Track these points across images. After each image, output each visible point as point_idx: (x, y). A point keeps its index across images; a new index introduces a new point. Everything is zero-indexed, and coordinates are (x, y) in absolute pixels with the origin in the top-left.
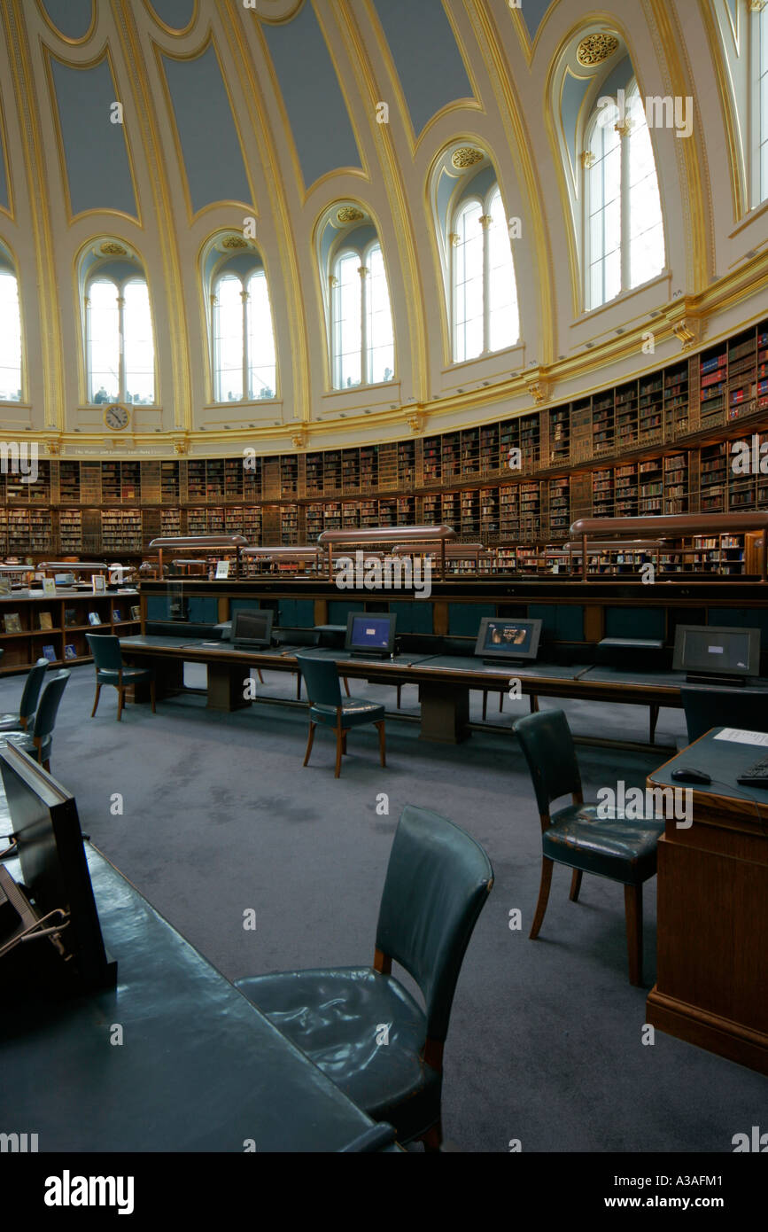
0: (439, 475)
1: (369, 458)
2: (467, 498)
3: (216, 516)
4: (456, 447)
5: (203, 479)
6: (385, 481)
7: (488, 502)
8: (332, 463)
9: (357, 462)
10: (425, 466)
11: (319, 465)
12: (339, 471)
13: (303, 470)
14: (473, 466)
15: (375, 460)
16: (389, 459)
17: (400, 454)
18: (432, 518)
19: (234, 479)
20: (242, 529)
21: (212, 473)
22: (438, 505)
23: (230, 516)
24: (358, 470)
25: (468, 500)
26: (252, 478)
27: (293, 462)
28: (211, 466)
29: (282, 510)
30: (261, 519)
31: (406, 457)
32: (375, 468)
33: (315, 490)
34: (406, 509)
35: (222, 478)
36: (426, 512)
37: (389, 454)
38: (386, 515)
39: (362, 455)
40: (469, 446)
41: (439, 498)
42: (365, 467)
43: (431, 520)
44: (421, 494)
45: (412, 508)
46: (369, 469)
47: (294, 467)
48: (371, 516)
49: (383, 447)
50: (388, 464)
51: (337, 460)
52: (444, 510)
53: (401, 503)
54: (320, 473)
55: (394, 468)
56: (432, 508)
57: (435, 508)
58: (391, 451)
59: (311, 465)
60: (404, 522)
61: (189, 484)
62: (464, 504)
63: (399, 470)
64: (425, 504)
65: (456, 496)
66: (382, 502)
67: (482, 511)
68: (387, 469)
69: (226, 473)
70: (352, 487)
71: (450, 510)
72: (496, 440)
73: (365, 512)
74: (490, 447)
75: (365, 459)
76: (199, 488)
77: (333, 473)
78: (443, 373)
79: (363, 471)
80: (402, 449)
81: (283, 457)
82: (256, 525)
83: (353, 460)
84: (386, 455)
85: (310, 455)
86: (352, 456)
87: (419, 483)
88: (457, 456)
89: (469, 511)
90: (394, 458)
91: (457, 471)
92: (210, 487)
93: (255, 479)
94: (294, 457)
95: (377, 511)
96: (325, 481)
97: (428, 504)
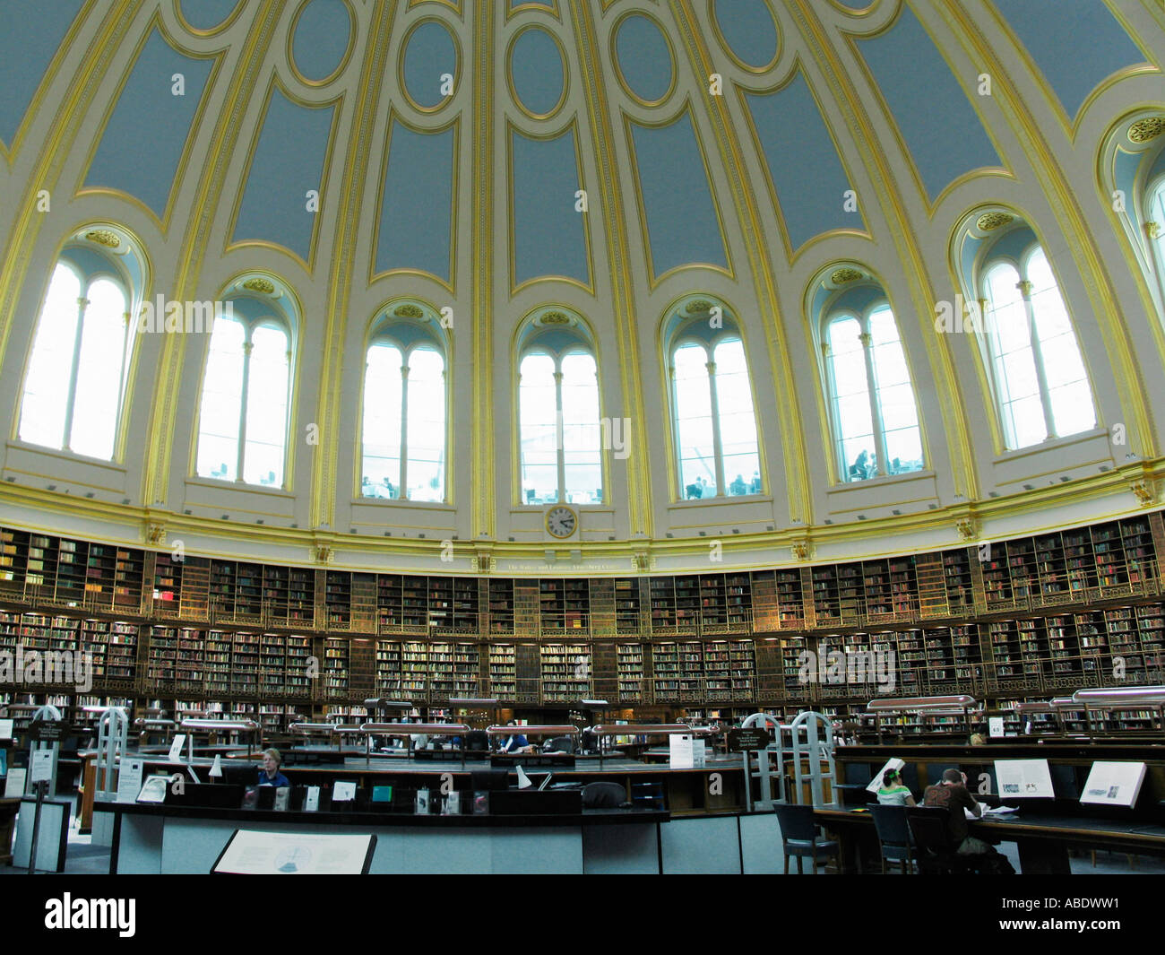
0: (1008, 594)
1: (902, 573)
2: (1055, 625)
3: (691, 654)
4: (1028, 558)
5: (671, 602)
6: (928, 603)
7: (1089, 630)
8: (850, 579)
9: (885, 577)
10: (986, 583)
11: (830, 582)
12: (860, 590)
13: (808, 589)
14: (1057, 583)
15: (912, 575)
16: (932, 573)
17: (946, 567)
18: (1007, 652)
19: (714, 602)
20: (728, 671)
21: (683, 595)
22: (1012, 635)
23: (710, 653)
24: (887, 588)
25: (1057, 628)
26: (738, 600)
27: (792, 578)
28: (682, 584)
29: (784, 644)
30: (754, 656)
31: (957, 570)
32: (912, 585)
33: (828, 616)
34: (964, 642)
35: (697, 601)
36: (995, 645)
37: (932, 567)
38: (936, 649)
39: (892, 568)
40: (1049, 557)
41: (1012, 625)
42: (898, 584)
43: (1005, 656)
44: (985, 622)
45: (974, 639)
46: (904, 587)
47: (796, 586)
48: (913, 651)
49: (922, 558)
50: (931, 580)
51: (854, 575)
52: (1023, 642)
53: (957, 632)
54: (833, 593)
55: (942, 586)
56: (1004, 639)
57: (1009, 638)
58: (934, 564)
59: (820, 582)
60: (964, 659)
61: (653, 610)
62: (1052, 634)
63: (949, 588)
64: (993, 634)
65: (1038, 623)
66: (927, 631)
67: (1082, 643)
68: (931, 587)
69: (701, 594)
70: (881, 611)
71: (1033, 642)
72: (1088, 548)
73: (904, 646)
74: (1078, 558)
75: (897, 573)
76: (666, 614)
77: (852, 593)
78: (995, 463)
79: (896, 590)
80: (950, 560)
81: (780, 572)
82: (746, 665)
83: (880, 576)
84: (927, 568)
85: (816, 569)
86: (879, 569)
87: (981, 607)
88: (1032, 569)
89: (1061, 643)
90: (940, 572)
91: (1035, 590)
92: (680, 613)
93: (742, 601)
94: (795, 571)
95: (921, 644)
96: (842, 605)
97: (997, 634)
